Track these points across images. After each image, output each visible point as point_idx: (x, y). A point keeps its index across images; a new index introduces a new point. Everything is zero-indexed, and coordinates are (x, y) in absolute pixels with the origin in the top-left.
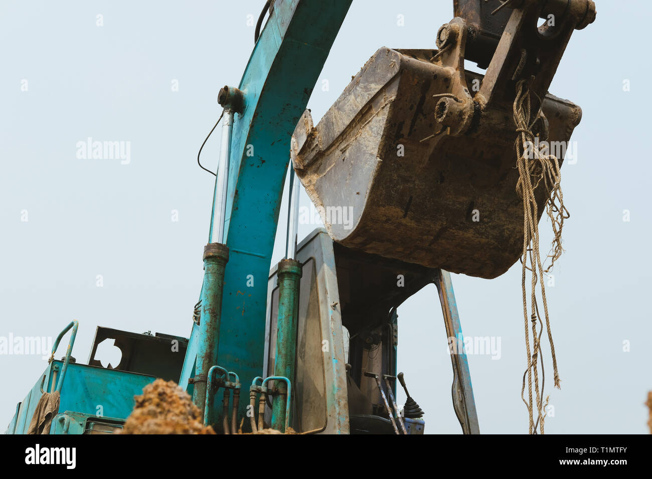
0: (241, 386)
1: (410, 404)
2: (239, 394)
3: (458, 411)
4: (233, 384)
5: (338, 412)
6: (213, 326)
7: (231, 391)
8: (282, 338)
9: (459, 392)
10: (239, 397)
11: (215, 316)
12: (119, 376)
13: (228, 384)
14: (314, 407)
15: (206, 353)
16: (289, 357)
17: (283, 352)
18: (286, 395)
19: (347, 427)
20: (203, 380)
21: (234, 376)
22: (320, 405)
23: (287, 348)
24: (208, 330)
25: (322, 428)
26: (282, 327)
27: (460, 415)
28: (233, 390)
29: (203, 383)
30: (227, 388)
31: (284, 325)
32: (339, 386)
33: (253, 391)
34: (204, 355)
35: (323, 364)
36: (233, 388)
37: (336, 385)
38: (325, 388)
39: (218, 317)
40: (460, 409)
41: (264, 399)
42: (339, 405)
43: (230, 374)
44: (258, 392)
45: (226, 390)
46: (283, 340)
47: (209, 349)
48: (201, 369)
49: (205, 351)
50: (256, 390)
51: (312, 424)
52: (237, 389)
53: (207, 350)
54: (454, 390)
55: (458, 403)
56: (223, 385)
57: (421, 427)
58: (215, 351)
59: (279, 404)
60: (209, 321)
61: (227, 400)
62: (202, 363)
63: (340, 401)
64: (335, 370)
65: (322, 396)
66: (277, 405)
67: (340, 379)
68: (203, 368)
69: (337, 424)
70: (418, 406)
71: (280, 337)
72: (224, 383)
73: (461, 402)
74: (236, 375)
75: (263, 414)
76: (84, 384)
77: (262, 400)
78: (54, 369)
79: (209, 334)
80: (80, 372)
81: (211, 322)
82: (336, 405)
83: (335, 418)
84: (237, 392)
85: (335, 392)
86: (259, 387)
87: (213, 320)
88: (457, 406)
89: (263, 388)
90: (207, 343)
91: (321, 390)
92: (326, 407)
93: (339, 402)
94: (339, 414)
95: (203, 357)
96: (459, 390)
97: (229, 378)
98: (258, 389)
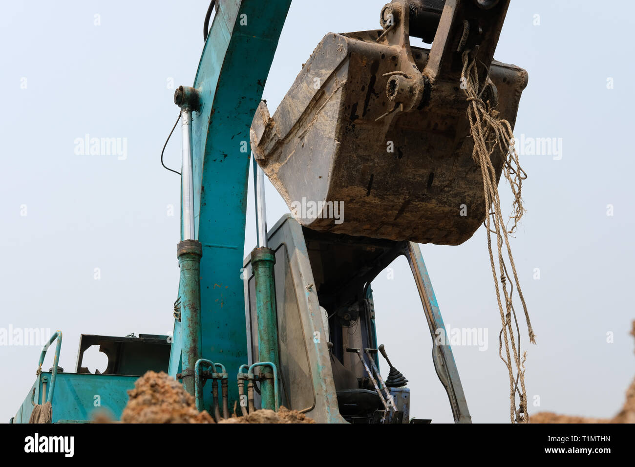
0: (228, 375)
1: (394, 373)
2: (226, 383)
3: (441, 375)
4: (220, 375)
5: (325, 389)
6: (194, 321)
7: (219, 381)
8: (263, 325)
9: (439, 357)
10: (227, 386)
11: (195, 311)
12: (108, 380)
13: (215, 375)
14: (301, 388)
15: (191, 348)
16: (271, 342)
17: (266, 338)
18: (272, 379)
19: (336, 403)
20: (191, 374)
21: (221, 367)
22: (306, 385)
23: (269, 334)
24: (189, 325)
25: (310, 408)
26: (261, 313)
27: (443, 378)
28: (220, 380)
29: (190, 377)
30: (215, 379)
31: (263, 311)
32: (323, 365)
33: (240, 379)
34: (188, 350)
35: (305, 345)
36: (220, 378)
37: (320, 364)
38: (310, 368)
39: (198, 311)
40: (442, 373)
41: (252, 385)
42: (325, 383)
43: (216, 366)
44: (246, 379)
45: (214, 381)
46: (264, 326)
47: (193, 343)
48: (187, 363)
49: (189, 346)
50: (243, 377)
51: (301, 404)
52: (225, 379)
53: (191, 345)
54: (435, 355)
55: (440, 367)
56: (210, 377)
57: (406, 394)
58: (198, 345)
59: (267, 388)
60: (190, 316)
61: (216, 390)
62: (187, 358)
63: (326, 378)
64: (317, 349)
65: (308, 375)
66: (265, 390)
67: (323, 357)
68: (189, 363)
69: (325, 401)
70: (401, 375)
71: (260, 324)
72: (211, 374)
73: (443, 365)
74: (223, 366)
75: (252, 401)
76: (74, 392)
77: (250, 387)
78: (43, 381)
79: (191, 329)
80: (69, 380)
81: (192, 317)
82: (323, 383)
83: (322, 395)
84: (225, 381)
85: (320, 371)
86: (245, 374)
87: (194, 315)
88: (439, 370)
89: (250, 375)
90: (191, 338)
91: (305, 370)
92: (313, 386)
93: (325, 380)
94: (326, 391)
95: (188, 352)
96: (440, 355)
97: (215, 369)
98: (245, 377)
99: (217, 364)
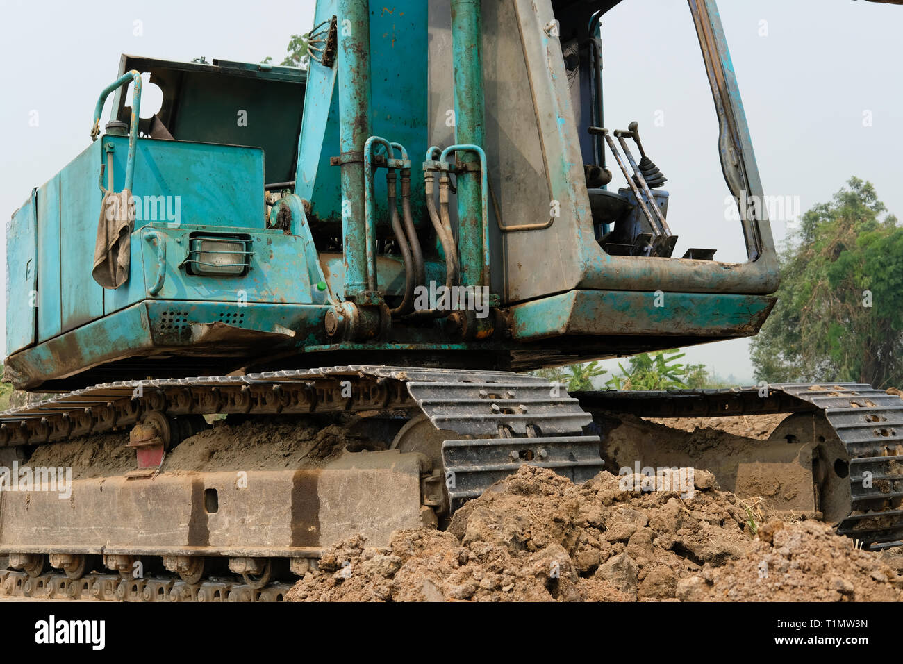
0: (412, 164)
1: (647, 167)
2: (408, 176)
3: (732, 181)
4: (400, 162)
5: (574, 201)
6: (361, 74)
7: (397, 172)
8: (464, 83)
9: (731, 152)
10: (410, 181)
11: (363, 57)
13: (392, 162)
14: (525, 190)
15: (357, 117)
16: (477, 113)
17: (469, 106)
18: (478, 173)
19: (590, 224)
20: (357, 160)
21: (400, 149)
22: (536, 187)
23: (473, 100)
24: (354, 80)
25: (546, 224)
26: (463, 65)
27: (734, 186)
28: (399, 171)
29: (356, 165)
30: (391, 169)
31: (465, 62)
32: (572, 161)
33: (429, 170)
34: (353, 121)
35: (538, 125)
36: (400, 168)
37: (566, 160)
38: (545, 163)
39: (367, 57)
40: (734, 178)
41: (446, 181)
42: (575, 191)
43: (394, 147)
44: (437, 169)
45: (389, 172)
46: (466, 86)
47: (361, 110)
48: (350, 142)
49: (354, 114)
50: (433, 168)
51: (522, 214)
52: (407, 169)
53: (357, 113)
54: (723, 148)
55: (730, 168)
56: (385, 165)
57: (663, 200)
58: (368, 114)
59: (469, 187)
60: (354, 65)
61: (393, 188)
62: (351, 134)
63: (576, 183)
64: (562, 135)
65: (540, 173)
66: (467, 189)
67: (572, 152)
68: (354, 142)
69: (574, 220)
70: (657, 170)
71: (460, 83)
72: (386, 160)
73: (736, 166)
74: (403, 148)
75: (447, 205)
76: (155, 169)
77: (443, 183)
78: (108, 150)
79: (357, 86)
80: (146, 150)
81: (358, 67)
82: (571, 191)
83: (571, 211)
84: (407, 173)
85: (567, 171)
86: (437, 163)
87: (361, 64)
88: (729, 173)
89: (443, 164)
90: (356, 102)
91: (537, 165)
92: (550, 192)
93: (574, 186)
94: (576, 204)
95: (352, 124)
96: (732, 149)
97: (392, 153)
98: (436, 166)
99: (394, 144)
